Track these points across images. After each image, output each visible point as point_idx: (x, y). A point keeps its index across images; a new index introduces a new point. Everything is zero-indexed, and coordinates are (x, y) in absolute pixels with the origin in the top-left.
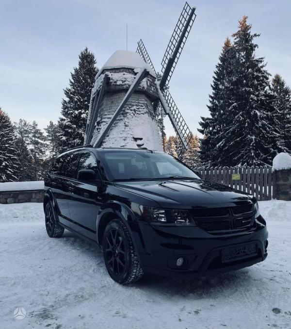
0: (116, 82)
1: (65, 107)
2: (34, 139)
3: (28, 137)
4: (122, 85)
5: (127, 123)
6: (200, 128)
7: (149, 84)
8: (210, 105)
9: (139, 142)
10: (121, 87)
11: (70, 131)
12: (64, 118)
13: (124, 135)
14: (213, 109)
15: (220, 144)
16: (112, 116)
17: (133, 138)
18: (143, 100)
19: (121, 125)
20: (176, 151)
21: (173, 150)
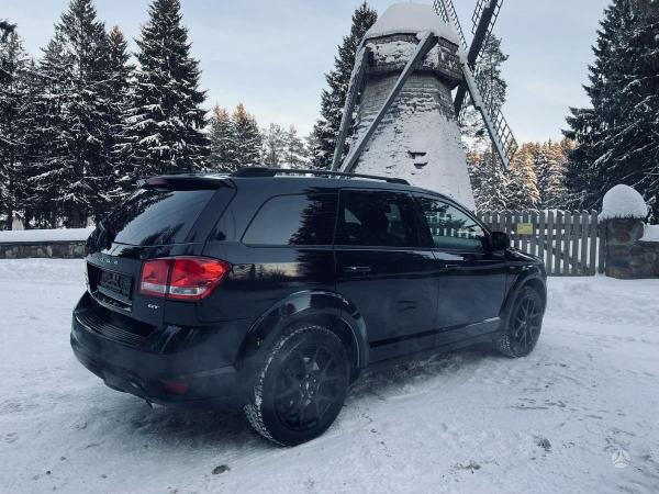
0: (384, 59)
1: (327, 104)
2: (290, 154)
3: (282, 150)
4: (393, 63)
5: (399, 128)
6: (569, 128)
7: (443, 57)
8: (590, 84)
9: (419, 160)
10: (392, 67)
11: (330, 141)
12: (325, 120)
13: (394, 147)
14: (594, 93)
15: (601, 158)
16: (375, 117)
17: (409, 152)
18: (431, 86)
19: (389, 130)
20: (535, 169)
21: (527, 168)
